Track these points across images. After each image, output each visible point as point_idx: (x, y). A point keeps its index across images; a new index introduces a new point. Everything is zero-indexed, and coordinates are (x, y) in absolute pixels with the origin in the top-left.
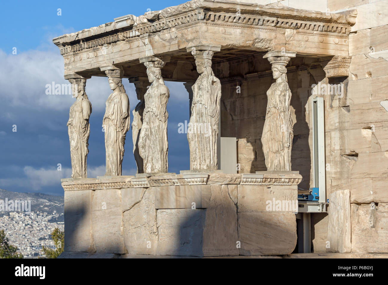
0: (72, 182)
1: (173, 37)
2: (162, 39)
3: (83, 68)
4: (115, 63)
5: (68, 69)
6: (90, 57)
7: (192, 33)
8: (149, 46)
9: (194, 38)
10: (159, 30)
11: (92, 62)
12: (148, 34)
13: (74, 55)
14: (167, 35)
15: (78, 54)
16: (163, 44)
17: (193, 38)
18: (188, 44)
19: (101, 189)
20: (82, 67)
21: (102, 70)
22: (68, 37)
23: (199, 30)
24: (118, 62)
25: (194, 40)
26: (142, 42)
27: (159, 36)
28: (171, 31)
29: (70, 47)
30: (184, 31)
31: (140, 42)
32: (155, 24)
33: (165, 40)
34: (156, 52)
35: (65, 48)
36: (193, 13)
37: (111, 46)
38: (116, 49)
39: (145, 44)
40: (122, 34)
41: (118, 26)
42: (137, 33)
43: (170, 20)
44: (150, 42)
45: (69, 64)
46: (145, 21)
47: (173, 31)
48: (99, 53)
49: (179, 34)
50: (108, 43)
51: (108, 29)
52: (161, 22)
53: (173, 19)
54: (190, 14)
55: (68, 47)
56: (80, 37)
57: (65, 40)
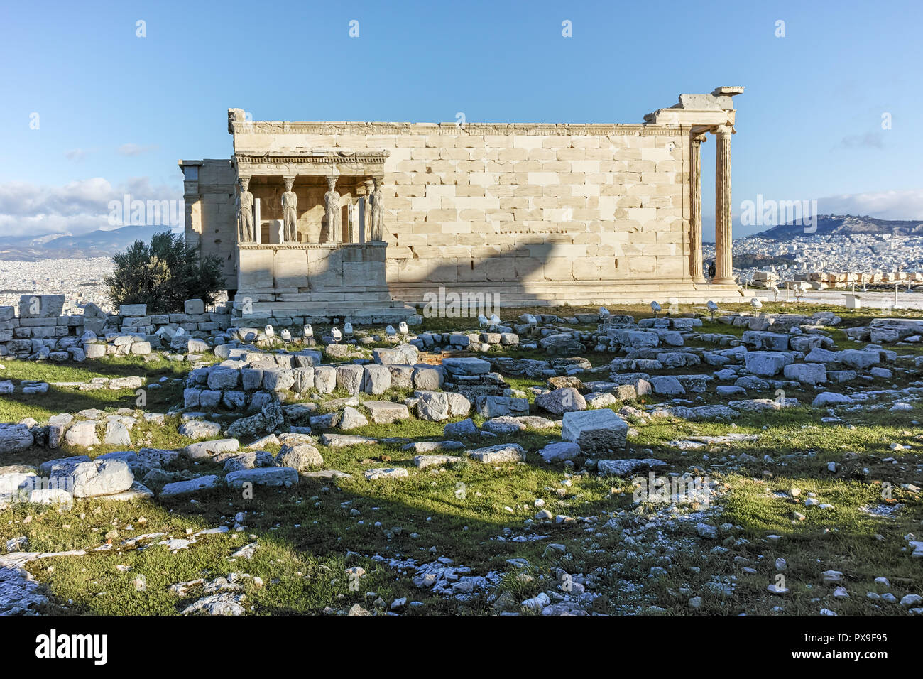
1: (359, 168)
3: (262, 173)
4: (300, 175)
6: (271, 168)
7: (376, 169)
8: (337, 170)
9: (379, 172)
10: (347, 162)
12: (336, 163)
14: (353, 166)
15: (257, 164)
17: (377, 171)
22: (256, 153)
23: (383, 167)
24: (303, 175)
26: (330, 166)
27: (346, 165)
28: (357, 164)
29: (251, 159)
30: (369, 166)
31: (327, 166)
32: (345, 158)
33: (352, 168)
34: (343, 174)
35: (244, 158)
36: (381, 158)
37: (295, 164)
38: (301, 166)
39: (332, 168)
40: (312, 159)
41: (314, 155)
42: (327, 161)
43: (361, 158)
44: (338, 167)
45: (245, 169)
46: (337, 155)
47: (360, 165)
48: (281, 166)
49: (366, 167)
50: (295, 162)
51: (303, 155)
52: (351, 158)
53: (363, 158)
54: (378, 158)
55: (247, 158)
56: (270, 155)
57: (251, 154)
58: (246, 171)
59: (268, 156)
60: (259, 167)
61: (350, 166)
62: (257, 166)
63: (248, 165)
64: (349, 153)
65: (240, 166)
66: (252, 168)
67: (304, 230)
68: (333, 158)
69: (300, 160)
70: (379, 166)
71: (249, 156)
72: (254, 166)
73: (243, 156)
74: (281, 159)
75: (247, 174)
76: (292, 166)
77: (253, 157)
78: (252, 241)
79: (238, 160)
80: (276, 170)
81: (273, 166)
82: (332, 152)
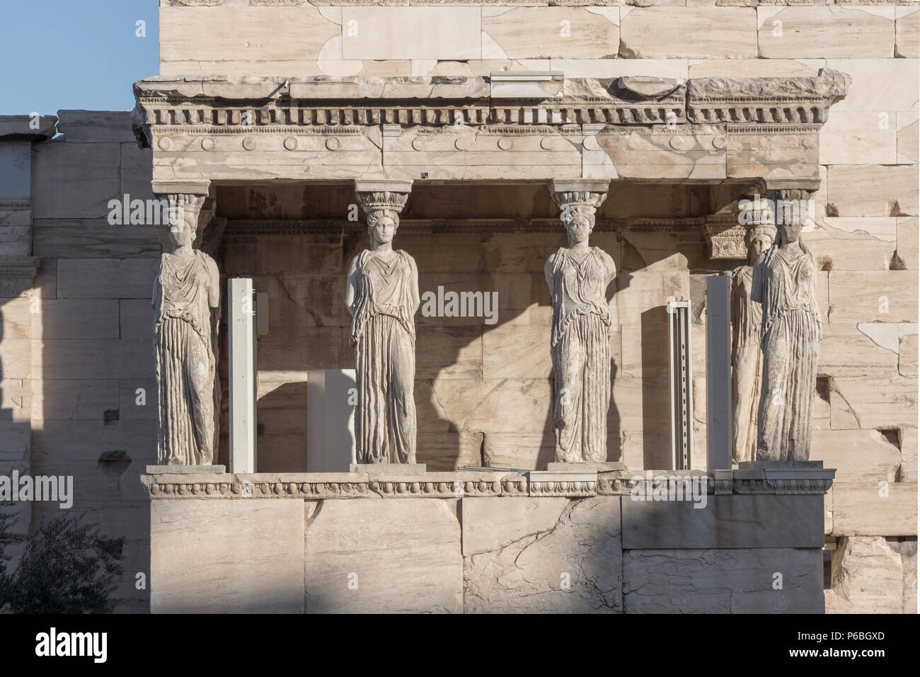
0: (216, 476)
1: (708, 146)
2: (660, 146)
3: (259, 173)
4: (430, 177)
5: (176, 168)
6: (300, 147)
7: (784, 148)
8: (602, 156)
9: (794, 161)
10: (649, 121)
11: (311, 162)
12: (601, 126)
13: (211, 132)
14: (681, 139)
15: (238, 131)
16: (666, 158)
17: (787, 159)
18: (770, 170)
19: (357, 498)
20: (258, 170)
21: (360, 187)
22: (230, 84)
23: (815, 145)
24: (445, 178)
25: (791, 164)
26: (569, 140)
27: (647, 137)
28: (697, 132)
29: (208, 111)
30: (753, 138)
31: (558, 141)
32: (640, 107)
33: (672, 149)
34: (628, 172)
35: (179, 109)
36: (807, 106)
37: (412, 133)
38: (437, 142)
39: (581, 147)
40: (486, 111)
41: (498, 91)
42: (557, 118)
43: (712, 107)
44: (605, 145)
45: (183, 153)
46: (603, 93)
47: (710, 134)
48: (347, 142)
49: (734, 143)
50: (410, 124)
51: (446, 92)
52: (669, 106)
53: (725, 107)
54: (793, 106)
55: (193, 109)
56: (297, 92)
57: (209, 91)
58: (189, 162)
59: (286, 101)
60: (245, 147)
61: (664, 140)
62: (237, 140)
63: (197, 136)
64: (656, 82)
65: (161, 139)
66: (213, 150)
67: (468, 413)
68: (584, 106)
69: (431, 116)
70: (796, 138)
71: (199, 99)
72: (222, 141)
73: (175, 98)
74: (348, 110)
75: (194, 177)
76: (397, 140)
77: (219, 102)
78: (207, 463)
79: (152, 119)
80: (325, 158)
81: (308, 142)
82: (579, 81)
